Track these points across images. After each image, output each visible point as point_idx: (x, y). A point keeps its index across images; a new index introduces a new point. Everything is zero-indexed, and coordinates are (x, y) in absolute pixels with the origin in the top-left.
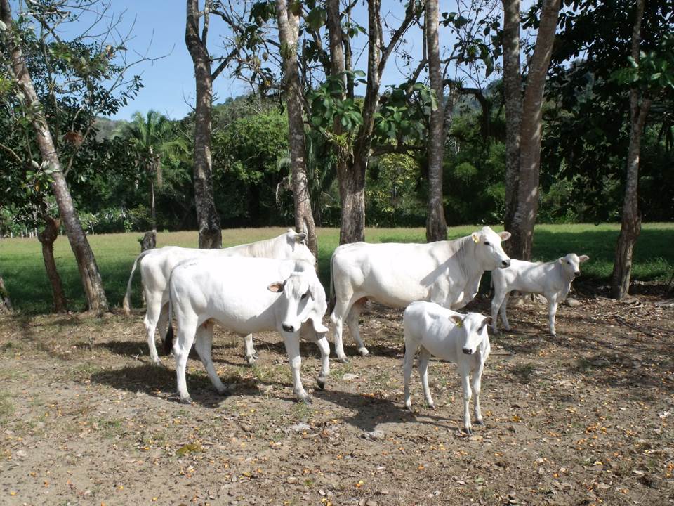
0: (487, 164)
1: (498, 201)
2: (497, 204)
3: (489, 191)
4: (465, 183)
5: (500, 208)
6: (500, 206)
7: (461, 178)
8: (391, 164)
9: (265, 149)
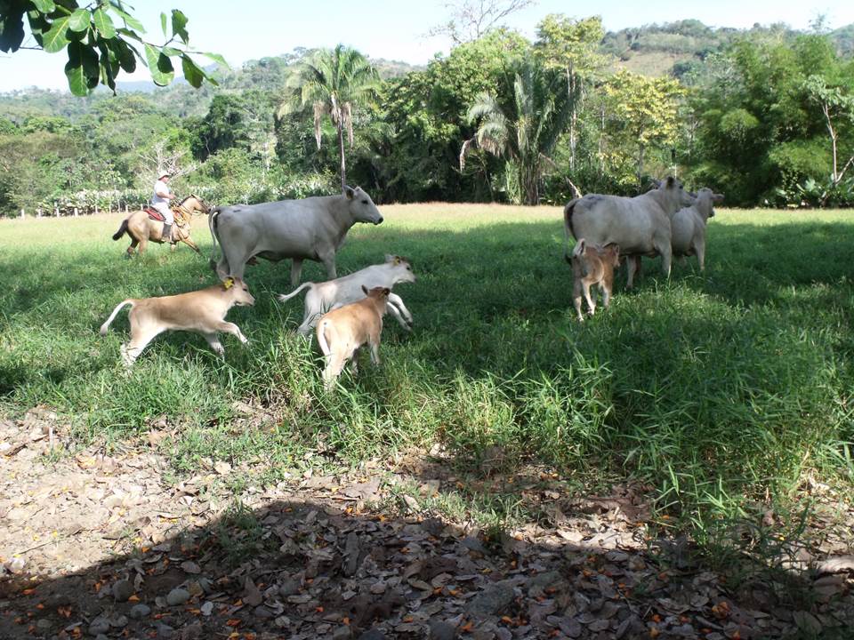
0: (773, 111)
1: (786, 171)
2: (784, 176)
3: (773, 156)
4: (735, 142)
5: (788, 183)
6: (790, 178)
7: (728, 133)
8: (630, 112)
9: (458, 92)
